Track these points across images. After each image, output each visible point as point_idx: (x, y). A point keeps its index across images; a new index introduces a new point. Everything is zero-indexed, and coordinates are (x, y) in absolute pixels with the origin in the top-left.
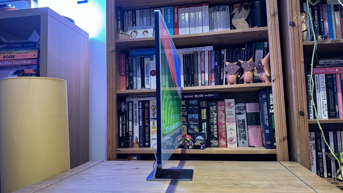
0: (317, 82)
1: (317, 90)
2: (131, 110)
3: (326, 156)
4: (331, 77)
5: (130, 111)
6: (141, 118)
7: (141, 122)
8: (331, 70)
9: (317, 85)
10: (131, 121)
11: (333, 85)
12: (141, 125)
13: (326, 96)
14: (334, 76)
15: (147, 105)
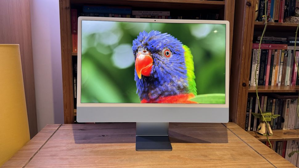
0: (254, 55)
1: (253, 62)
3: (252, 115)
4: (265, 52)
8: (266, 46)
9: (254, 58)
11: (266, 59)
13: (259, 68)
14: (267, 51)
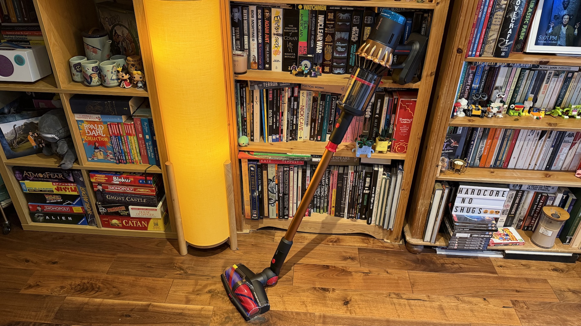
2: (246, 20)
5: (245, 22)
6: (260, 32)
7: (260, 38)
10: (246, 35)
12: (260, 41)
15: (267, 14)
